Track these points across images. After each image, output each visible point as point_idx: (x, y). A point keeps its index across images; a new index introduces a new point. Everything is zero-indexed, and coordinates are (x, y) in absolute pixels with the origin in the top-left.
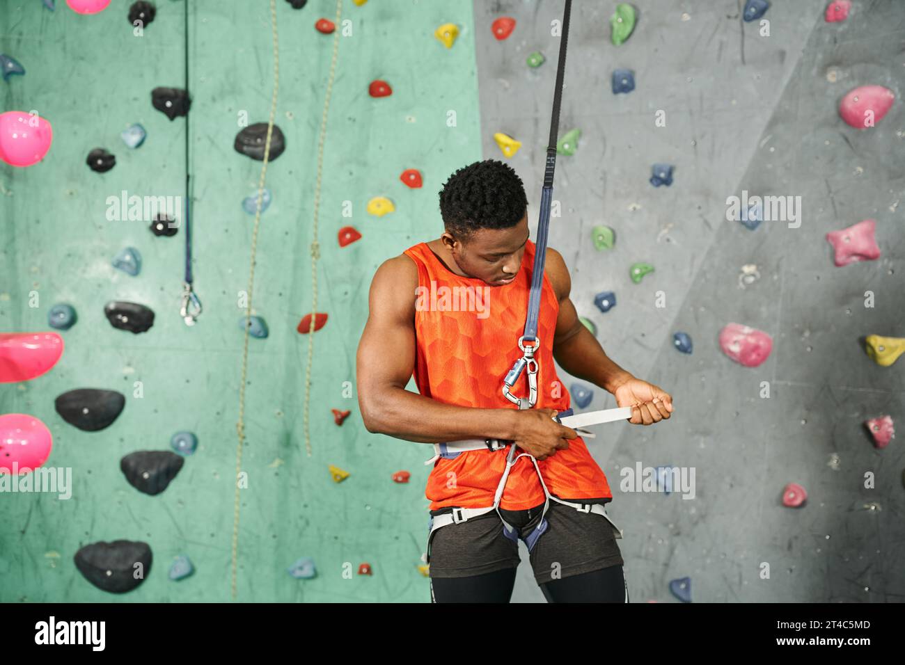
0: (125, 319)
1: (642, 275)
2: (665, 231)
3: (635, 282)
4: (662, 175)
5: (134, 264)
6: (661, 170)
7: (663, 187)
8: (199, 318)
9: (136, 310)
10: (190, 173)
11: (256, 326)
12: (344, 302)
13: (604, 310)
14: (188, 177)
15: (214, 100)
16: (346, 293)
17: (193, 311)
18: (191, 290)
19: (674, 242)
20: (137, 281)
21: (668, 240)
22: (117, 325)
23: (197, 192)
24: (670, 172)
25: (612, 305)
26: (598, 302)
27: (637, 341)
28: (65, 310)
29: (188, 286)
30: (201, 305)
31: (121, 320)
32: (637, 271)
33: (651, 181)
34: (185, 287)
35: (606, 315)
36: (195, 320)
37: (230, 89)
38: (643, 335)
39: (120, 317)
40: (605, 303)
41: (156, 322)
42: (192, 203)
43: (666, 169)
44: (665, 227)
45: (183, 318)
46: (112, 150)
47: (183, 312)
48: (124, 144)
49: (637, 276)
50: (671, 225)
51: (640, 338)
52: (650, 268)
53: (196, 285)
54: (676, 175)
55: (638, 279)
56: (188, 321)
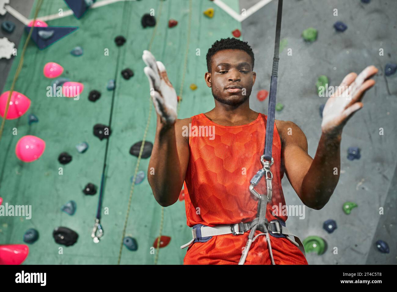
0: (62, 237)
1: (350, 209)
2: (360, 183)
3: (347, 214)
4: (354, 153)
5: (72, 208)
6: (353, 151)
7: (355, 161)
8: (102, 238)
9: (68, 232)
10: (107, 163)
11: (130, 243)
12: (180, 231)
13: (330, 231)
14: (105, 166)
15: (122, 131)
16: (181, 226)
17: (99, 235)
18: (99, 222)
19: (367, 189)
20: (72, 218)
21: (363, 188)
22: (58, 241)
23: (109, 173)
24: (359, 151)
25: (335, 228)
26: (325, 227)
27: (353, 249)
28: (33, 232)
29: (97, 221)
30: (103, 231)
31: (60, 238)
32: (347, 207)
33: (348, 157)
34: (95, 221)
35: (332, 235)
36: (99, 239)
37: (130, 127)
38: (356, 246)
39: (59, 235)
40: (330, 227)
41: (79, 240)
42: (106, 179)
43: (356, 149)
44: (360, 181)
45: (93, 238)
46: (71, 154)
47: (93, 235)
48: (76, 150)
49: (347, 209)
50: (363, 180)
51: (354, 247)
52: (354, 205)
53: (102, 220)
54: (362, 153)
55: (348, 212)
56: (96, 240)
